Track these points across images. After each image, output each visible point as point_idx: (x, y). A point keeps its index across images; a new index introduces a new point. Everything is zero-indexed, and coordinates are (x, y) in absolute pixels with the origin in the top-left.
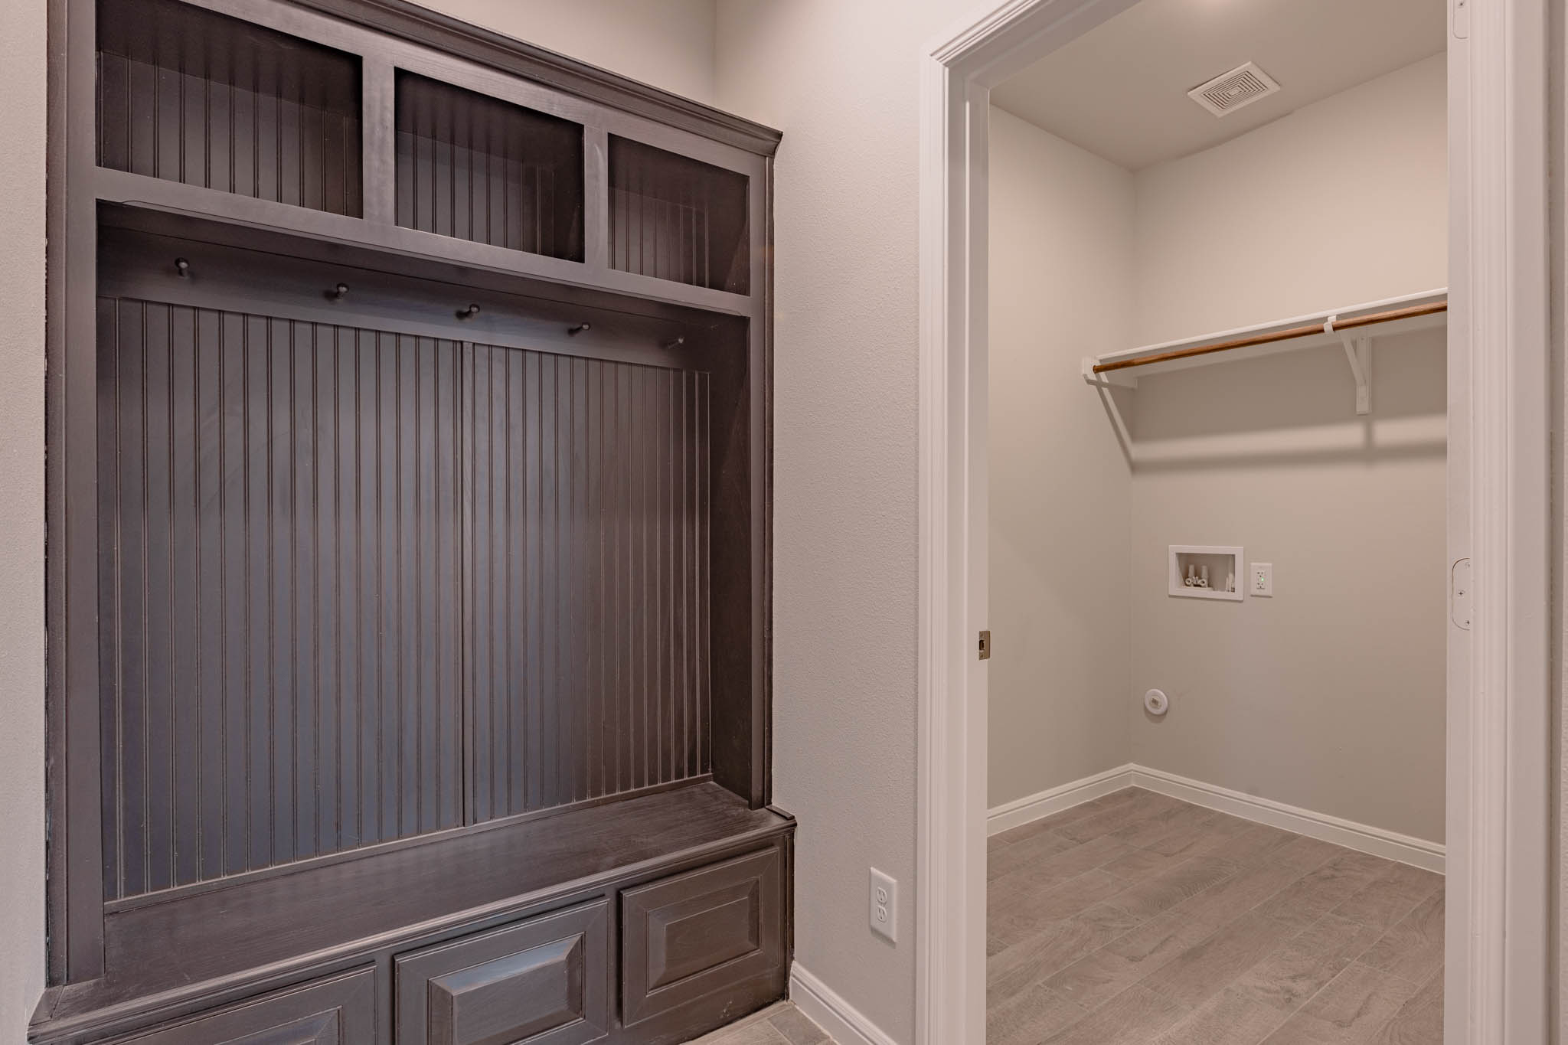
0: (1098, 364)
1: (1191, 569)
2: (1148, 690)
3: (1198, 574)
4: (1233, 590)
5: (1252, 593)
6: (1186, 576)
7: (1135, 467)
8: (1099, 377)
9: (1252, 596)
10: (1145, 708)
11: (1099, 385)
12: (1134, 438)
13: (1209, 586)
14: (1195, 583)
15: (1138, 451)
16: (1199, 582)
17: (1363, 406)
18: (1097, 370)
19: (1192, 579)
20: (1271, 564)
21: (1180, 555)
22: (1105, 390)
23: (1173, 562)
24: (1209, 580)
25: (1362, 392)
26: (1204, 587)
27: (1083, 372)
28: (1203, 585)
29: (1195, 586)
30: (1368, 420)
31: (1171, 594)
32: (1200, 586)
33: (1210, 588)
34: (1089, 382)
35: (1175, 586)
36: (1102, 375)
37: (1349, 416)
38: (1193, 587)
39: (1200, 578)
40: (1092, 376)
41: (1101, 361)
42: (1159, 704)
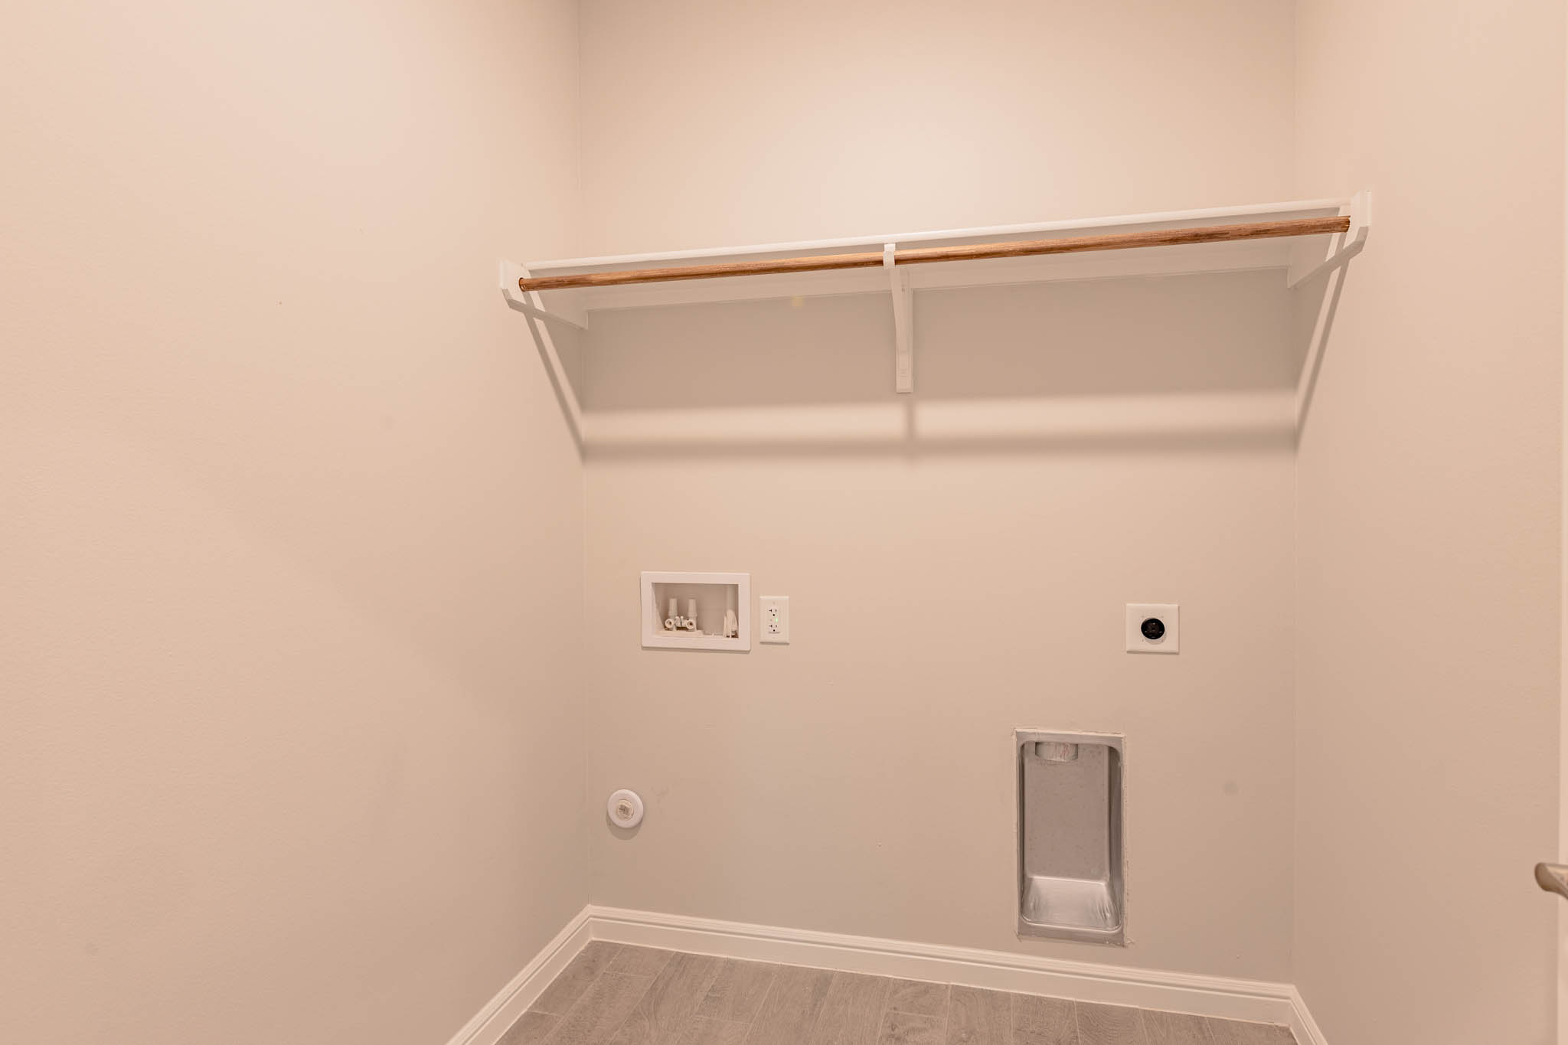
0: (527, 276)
1: (673, 603)
2: (613, 793)
3: (682, 612)
4: (735, 636)
5: (763, 640)
6: (665, 616)
7: (587, 451)
8: (529, 299)
9: (762, 643)
10: (610, 823)
11: (530, 312)
12: (584, 406)
13: (698, 629)
14: (679, 625)
15: (593, 427)
16: (685, 623)
17: (904, 382)
18: (526, 286)
19: (674, 620)
20: (787, 597)
21: (656, 586)
22: (540, 324)
23: (648, 597)
24: (697, 619)
25: (904, 361)
26: (692, 630)
27: (502, 285)
28: (690, 627)
29: (678, 628)
30: (909, 399)
31: (644, 645)
32: (685, 628)
33: (699, 631)
34: (513, 304)
35: (653, 634)
36: (534, 294)
37: (885, 392)
38: (675, 632)
39: (687, 618)
40: (518, 296)
41: (531, 271)
42: (631, 812)
